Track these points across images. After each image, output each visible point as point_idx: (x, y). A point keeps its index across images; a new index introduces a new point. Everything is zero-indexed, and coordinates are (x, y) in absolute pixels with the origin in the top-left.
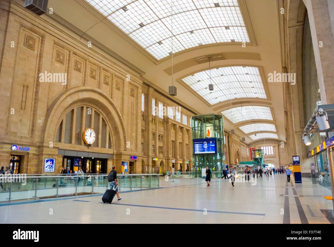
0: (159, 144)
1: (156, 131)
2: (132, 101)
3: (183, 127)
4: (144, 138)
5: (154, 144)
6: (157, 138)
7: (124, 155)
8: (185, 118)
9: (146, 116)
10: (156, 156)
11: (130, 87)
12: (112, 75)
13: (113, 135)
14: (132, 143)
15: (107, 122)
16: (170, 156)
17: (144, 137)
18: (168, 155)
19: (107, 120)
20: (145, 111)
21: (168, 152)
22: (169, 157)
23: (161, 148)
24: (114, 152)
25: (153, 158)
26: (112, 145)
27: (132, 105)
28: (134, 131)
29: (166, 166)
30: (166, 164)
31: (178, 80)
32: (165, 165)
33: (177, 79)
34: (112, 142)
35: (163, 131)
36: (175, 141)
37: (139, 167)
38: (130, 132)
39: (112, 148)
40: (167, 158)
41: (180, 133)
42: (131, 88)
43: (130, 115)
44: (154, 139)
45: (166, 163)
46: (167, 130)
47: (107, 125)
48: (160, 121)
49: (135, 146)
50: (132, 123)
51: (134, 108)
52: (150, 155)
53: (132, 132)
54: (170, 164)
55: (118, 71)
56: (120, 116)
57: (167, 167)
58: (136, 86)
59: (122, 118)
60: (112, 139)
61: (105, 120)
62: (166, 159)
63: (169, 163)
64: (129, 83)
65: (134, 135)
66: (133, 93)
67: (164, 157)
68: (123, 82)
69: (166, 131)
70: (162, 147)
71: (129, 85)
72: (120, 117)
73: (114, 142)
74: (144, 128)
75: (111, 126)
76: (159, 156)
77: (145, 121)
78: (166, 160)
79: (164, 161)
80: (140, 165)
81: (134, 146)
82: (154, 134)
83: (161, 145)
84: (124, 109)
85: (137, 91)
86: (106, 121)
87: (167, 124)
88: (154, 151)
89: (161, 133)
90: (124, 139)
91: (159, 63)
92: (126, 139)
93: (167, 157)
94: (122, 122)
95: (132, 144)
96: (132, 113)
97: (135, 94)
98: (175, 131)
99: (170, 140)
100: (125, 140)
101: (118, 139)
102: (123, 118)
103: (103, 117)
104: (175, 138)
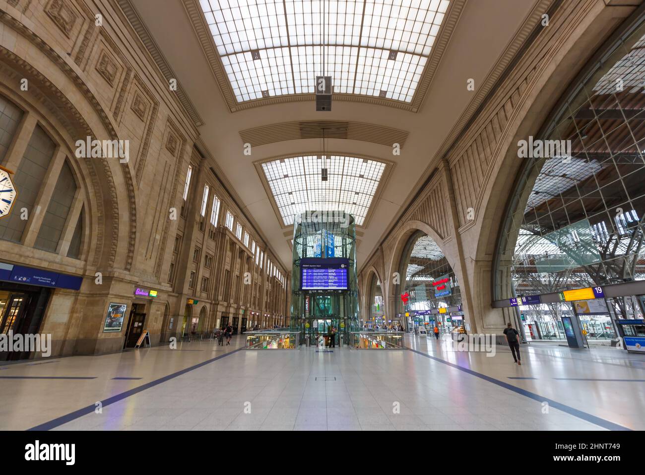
0: (203, 272)
1: (203, 245)
2: (166, 161)
3: (245, 251)
4: (177, 254)
5: (195, 271)
6: (203, 260)
7: (121, 280)
8: (247, 237)
9: (189, 210)
10: (195, 296)
11: (169, 130)
12: (129, 70)
13: (95, 220)
14: (148, 256)
15: (84, 179)
16: (220, 298)
17: (178, 252)
18: (216, 295)
19: (85, 172)
20: (188, 201)
21: (216, 289)
22: (218, 300)
23: (205, 280)
24: (85, 270)
25: (188, 299)
26: (86, 247)
27: (167, 169)
28: (160, 228)
29: (209, 318)
30: (211, 313)
31: (255, 164)
32: (208, 316)
33: (255, 162)
34: (86, 240)
35: (214, 249)
36: (230, 272)
37: (156, 319)
38: (148, 226)
39: (83, 257)
40: (213, 302)
41: (239, 260)
42: (170, 132)
43: (157, 188)
44: (197, 260)
45: (210, 311)
46: (221, 248)
47: (82, 186)
48: (212, 228)
49: (157, 265)
50: (158, 209)
51: (170, 178)
52: (183, 293)
53: (154, 230)
54: (218, 313)
55: (147, 74)
56: (129, 173)
57: (211, 319)
58: (181, 136)
59: (134, 182)
60: (87, 232)
61: (77, 172)
62: (211, 303)
63: (217, 311)
64: (168, 120)
65: (158, 237)
66: (174, 146)
67: (209, 299)
68: (154, 108)
69: (218, 251)
70: (208, 279)
71: (168, 124)
72: (131, 178)
73: (94, 242)
74: (181, 234)
75: (96, 193)
76: (200, 295)
77: (186, 220)
78: (212, 306)
79: (208, 306)
80: (159, 312)
81: (153, 266)
82: (197, 250)
83: (207, 275)
84: (146, 168)
85: (182, 146)
86: (79, 175)
87: (222, 237)
88: (193, 285)
89: (211, 253)
90: (130, 238)
91: (237, 111)
92: (137, 240)
93: (214, 300)
94: (133, 191)
95: (149, 258)
96: (163, 187)
97: (177, 151)
98: (232, 254)
99: (224, 268)
100: (133, 243)
101: (111, 235)
102: (138, 184)
103: (70, 156)
104: (231, 267)
